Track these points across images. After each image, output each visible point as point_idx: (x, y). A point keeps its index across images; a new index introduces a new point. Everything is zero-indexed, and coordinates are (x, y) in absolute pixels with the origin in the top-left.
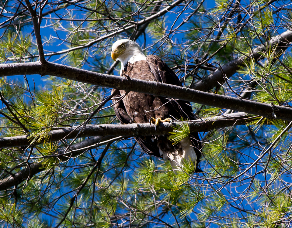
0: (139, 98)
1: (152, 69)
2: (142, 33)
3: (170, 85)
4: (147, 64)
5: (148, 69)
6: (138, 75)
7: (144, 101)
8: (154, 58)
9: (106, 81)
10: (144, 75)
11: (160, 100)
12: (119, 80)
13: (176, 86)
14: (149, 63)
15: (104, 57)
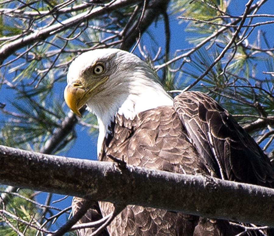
0: (153, 218)
1: (191, 134)
2: (158, 15)
3: (245, 185)
4: (178, 117)
5: (180, 133)
6: (149, 151)
7: (167, 227)
8: (198, 101)
9: (57, 177)
10: (169, 151)
11: (214, 224)
12: (95, 172)
13: (263, 188)
14: (182, 114)
15: (48, 86)
